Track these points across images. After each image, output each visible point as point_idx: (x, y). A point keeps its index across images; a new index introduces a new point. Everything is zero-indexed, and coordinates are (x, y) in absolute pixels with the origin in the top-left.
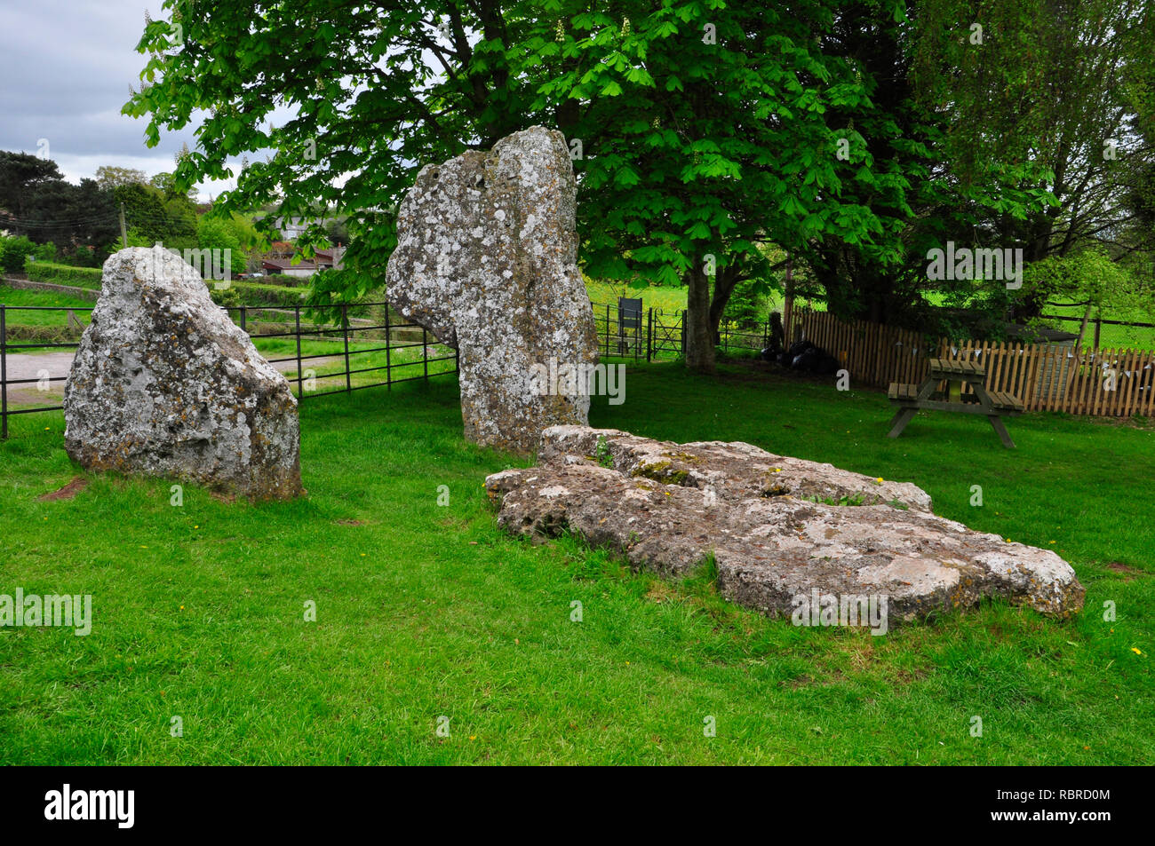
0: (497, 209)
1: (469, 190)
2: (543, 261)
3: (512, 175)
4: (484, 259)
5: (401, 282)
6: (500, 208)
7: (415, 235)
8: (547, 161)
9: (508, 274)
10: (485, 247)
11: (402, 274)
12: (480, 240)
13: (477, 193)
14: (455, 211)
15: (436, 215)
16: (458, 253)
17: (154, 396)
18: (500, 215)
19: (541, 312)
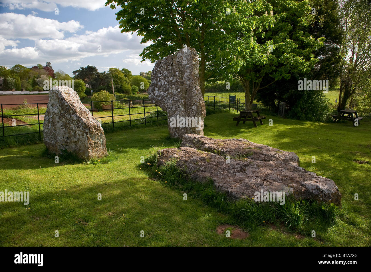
0: (176, 72)
1: (169, 66)
2: (189, 86)
3: (180, 62)
4: (173, 86)
5: (152, 94)
6: (177, 71)
7: (155, 80)
8: (190, 57)
9: (179, 90)
10: (173, 83)
11: (152, 91)
12: (172, 80)
13: (171, 67)
14: (165, 73)
15: (160, 74)
16: (166, 84)
17: (63, 129)
18: (177, 73)
19: (189, 100)
